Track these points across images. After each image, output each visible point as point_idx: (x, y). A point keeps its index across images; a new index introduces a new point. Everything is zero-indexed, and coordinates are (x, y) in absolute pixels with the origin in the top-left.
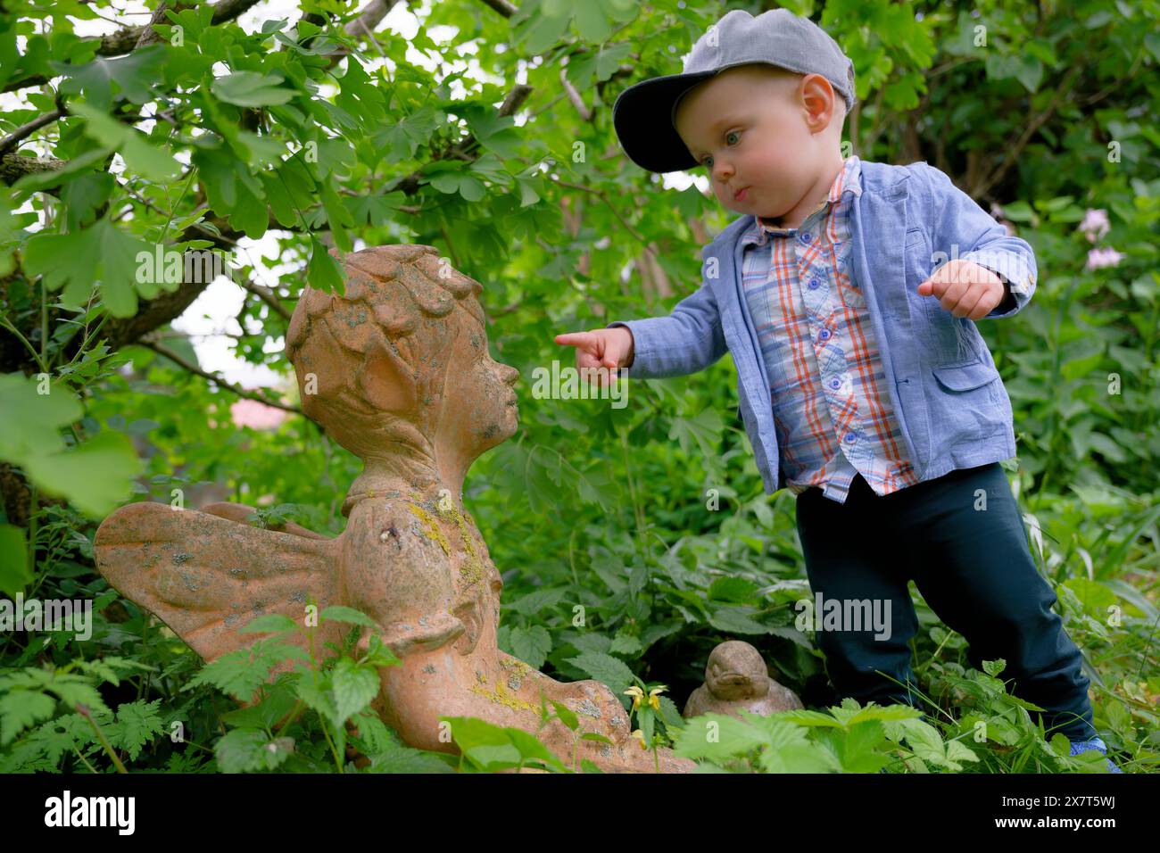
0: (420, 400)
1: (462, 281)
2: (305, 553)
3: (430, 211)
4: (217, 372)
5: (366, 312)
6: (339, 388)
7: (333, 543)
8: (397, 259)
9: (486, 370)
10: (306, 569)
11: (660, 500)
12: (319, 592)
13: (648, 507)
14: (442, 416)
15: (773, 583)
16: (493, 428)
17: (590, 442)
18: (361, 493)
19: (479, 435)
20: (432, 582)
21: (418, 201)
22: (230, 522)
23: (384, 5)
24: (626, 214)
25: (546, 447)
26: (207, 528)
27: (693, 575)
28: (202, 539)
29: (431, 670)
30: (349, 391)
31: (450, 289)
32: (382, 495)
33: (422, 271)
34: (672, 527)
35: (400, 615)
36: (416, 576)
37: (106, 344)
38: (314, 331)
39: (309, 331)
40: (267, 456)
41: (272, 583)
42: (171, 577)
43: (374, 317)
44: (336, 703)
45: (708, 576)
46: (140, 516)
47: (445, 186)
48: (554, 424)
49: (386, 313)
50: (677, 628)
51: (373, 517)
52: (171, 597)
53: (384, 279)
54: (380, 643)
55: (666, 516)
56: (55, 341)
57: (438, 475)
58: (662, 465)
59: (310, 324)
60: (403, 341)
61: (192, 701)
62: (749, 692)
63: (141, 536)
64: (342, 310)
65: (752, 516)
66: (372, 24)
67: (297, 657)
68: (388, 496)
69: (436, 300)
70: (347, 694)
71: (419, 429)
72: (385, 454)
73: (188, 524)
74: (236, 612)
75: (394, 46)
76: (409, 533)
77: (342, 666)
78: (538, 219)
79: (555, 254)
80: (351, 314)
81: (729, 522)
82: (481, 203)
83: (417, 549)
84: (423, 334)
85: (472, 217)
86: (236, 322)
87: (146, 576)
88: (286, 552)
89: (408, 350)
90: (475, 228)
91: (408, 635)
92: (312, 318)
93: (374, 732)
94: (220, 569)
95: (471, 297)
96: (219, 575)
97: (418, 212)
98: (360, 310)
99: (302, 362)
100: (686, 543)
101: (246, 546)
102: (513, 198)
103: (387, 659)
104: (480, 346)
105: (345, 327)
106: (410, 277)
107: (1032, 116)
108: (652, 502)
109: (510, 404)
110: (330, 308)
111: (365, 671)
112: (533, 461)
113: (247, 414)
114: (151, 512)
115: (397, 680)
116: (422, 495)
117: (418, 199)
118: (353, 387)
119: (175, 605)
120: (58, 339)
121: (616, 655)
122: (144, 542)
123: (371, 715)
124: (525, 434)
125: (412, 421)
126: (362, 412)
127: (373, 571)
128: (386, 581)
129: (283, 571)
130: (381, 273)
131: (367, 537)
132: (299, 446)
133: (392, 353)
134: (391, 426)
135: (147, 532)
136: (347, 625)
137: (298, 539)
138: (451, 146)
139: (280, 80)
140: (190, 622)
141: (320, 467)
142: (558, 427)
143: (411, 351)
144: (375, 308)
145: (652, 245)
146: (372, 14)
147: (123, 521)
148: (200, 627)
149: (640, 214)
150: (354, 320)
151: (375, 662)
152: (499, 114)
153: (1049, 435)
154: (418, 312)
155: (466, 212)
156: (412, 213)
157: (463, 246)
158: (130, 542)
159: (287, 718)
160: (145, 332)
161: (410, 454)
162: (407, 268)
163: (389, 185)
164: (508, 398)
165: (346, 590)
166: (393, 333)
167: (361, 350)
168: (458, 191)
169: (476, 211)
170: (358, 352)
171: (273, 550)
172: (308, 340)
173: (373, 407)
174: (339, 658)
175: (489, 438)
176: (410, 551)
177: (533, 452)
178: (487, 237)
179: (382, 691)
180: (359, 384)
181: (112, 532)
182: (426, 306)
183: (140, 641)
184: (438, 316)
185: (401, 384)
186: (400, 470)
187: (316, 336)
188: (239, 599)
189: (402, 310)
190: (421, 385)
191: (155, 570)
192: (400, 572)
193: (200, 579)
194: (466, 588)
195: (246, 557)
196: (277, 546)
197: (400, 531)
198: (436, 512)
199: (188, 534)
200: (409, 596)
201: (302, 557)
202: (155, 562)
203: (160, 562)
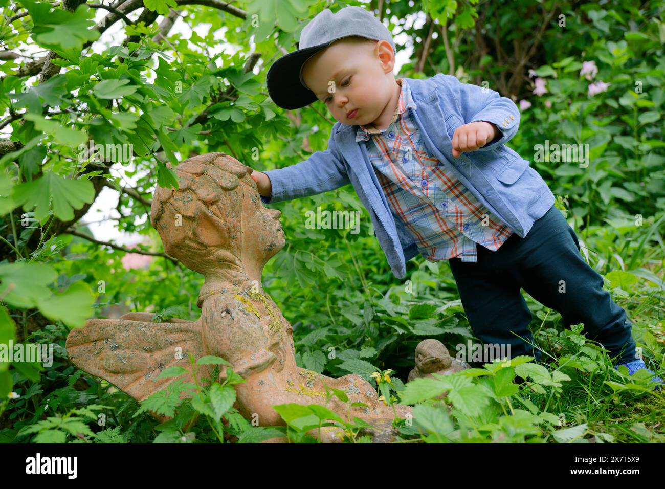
0: (230, 237)
1: (239, 168)
2: (182, 331)
3: (216, 131)
4: (111, 241)
5: (192, 195)
6: (185, 238)
7: (196, 324)
8: (203, 163)
9: (263, 214)
10: (184, 340)
12: (193, 352)
13: (368, 274)
14: (243, 243)
15: (445, 304)
16: (272, 245)
17: (327, 244)
18: (206, 293)
19: (265, 250)
20: (254, 335)
22: (138, 322)
23: (170, 22)
25: (303, 251)
26: (126, 328)
27: (399, 307)
28: (124, 334)
29: (262, 383)
30: (190, 239)
31: (235, 174)
32: (218, 293)
33: (218, 166)
34: (383, 283)
35: (240, 355)
36: (245, 333)
38: (166, 210)
39: (162, 210)
40: (146, 284)
41: (166, 352)
42: (111, 358)
43: (197, 197)
44: (214, 409)
45: (407, 306)
47: (222, 116)
48: (305, 237)
49: (203, 193)
50: (395, 338)
51: (216, 305)
52: (113, 369)
53: (199, 175)
54: (232, 372)
55: (379, 278)
56: (22, 239)
57: (247, 276)
58: (372, 249)
59: (162, 206)
60: (214, 207)
61: (135, 424)
63: (91, 338)
64: (179, 195)
65: (427, 268)
66: (165, 34)
68: (222, 292)
69: (228, 181)
70: (219, 402)
71: (232, 252)
72: (216, 270)
73: (115, 328)
74: (150, 371)
75: (181, 44)
76: (237, 310)
77: (214, 388)
78: (277, 126)
79: (289, 142)
80: (184, 197)
82: (244, 123)
83: (242, 318)
84: (225, 201)
85: (240, 130)
86: (116, 211)
87: (98, 360)
88: (172, 333)
89: (218, 211)
90: (243, 137)
91: (246, 366)
92: (163, 203)
93: (239, 422)
94: (137, 349)
95: (246, 176)
96: (137, 352)
97: (210, 133)
98: (188, 194)
99: (162, 228)
100: (392, 291)
101: (149, 334)
102: (260, 117)
103: (237, 380)
104: (257, 202)
105: (182, 204)
106: (212, 172)
108: (370, 271)
109: (279, 230)
110: (172, 196)
111: (227, 388)
112: (297, 260)
113: (131, 262)
114: (94, 324)
115: (244, 391)
116: (240, 289)
117: (209, 126)
118: (192, 236)
119: (116, 373)
120: (24, 238)
121: (364, 359)
122: (93, 341)
123: (234, 412)
124: (290, 245)
125: (228, 249)
126: (199, 249)
127: (221, 335)
128: (229, 338)
130: (196, 172)
131: (214, 317)
132: (163, 275)
133: (210, 214)
134: (216, 254)
135: (94, 335)
136: (212, 366)
137: (177, 325)
138: (221, 93)
139: (128, 81)
140: (126, 381)
142: (308, 238)
143: (220, 211)
144: (196, 191)
146: (164, 28)
148: (131, 383)
150: (186, 200)
151: (231, 383)
152: (245, 71)
154: (220, 190)
155: (237, 129)
156: (207, 134)
157: (237, 148)
158: (86, 342)
159: (189, 424)
160: (69, 226)
161: (230, 267)
162: (210, 166)
163: (191, 121)
164: (277, 227)
165: (208, 348)
166: (209, 203)
167: (193, 216)
168: (230, 118)
169: (241, 126)
170: (192, 217)
171: (164, 333)
172: (163, 215)
173: (205, 246)
175: (270, 251)
176: (239, 320)
177: (297, 255)
178: (250, 140)
180: (194, 234)
181: (75, 339)
182: (224, 185)
183: (98, 398)
184: (231, 189)
185: (218, 230)
186: (225, 277)
187: (167, 212)
188: (150, 363)
189: (211, 190)
190: (229, 229)
191: (102, 356)
192: (236, 332)
193: (127, 356)
194: (273, 335)
195: (150, 340)
196: (166, 330)
197: (232, 310)
198: (249, 296)
199: (116, 333)
200: (243, 344)
201: (181, 334)
202: (101, 351)
203: (104, 351)
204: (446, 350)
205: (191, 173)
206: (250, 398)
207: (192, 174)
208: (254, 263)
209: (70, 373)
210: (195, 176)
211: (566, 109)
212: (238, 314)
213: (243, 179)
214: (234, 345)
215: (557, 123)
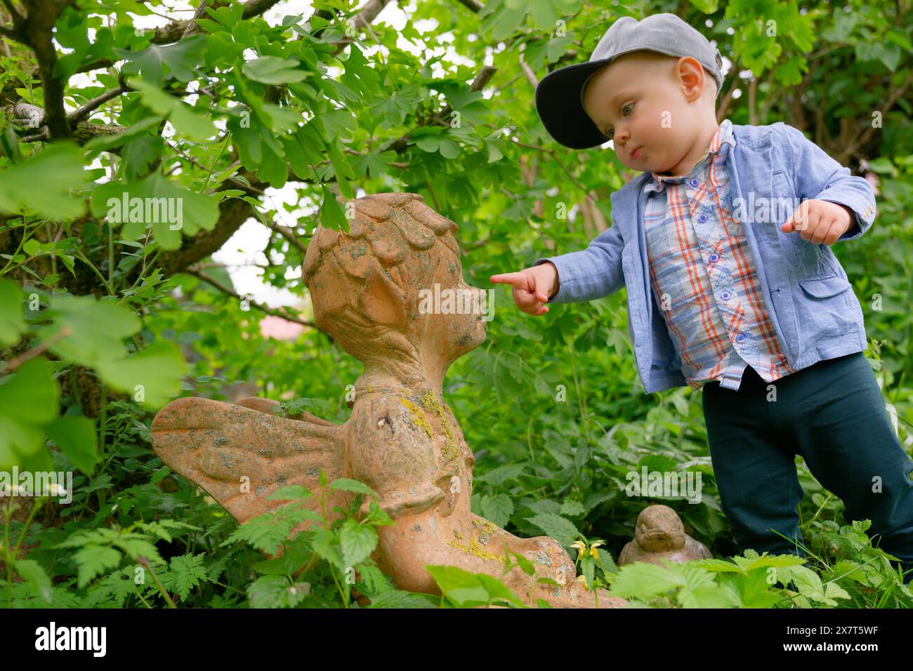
0: (408, 316)
1: (439, 221)
2: (318, 436)
3: (416, 166)
4: (249, 294)
5: (366, 246)
6: (345, 306)
7: (340, 429)
8: (390, 205)
10: (319, 450)
11: (600, 394)
12: (329, 468)
13: (590, 400)
14: (426, 328)
15: (689, 460)
16: (466, 337)
17: (544, 348)
18: (362, 389)
19: (456, 343)
20: (419, 459)
21: (407, 158)
22: (259, 413)
23: (380, 4)
24: (572, 168)
25: (510, 353)
26: (241, 418)
27: (626, 453)
28: (236, 426)
29: (418, 529)
30: (352, 309)
31: (432, 228)
32: (379, 391)
33: (410, 213)
34: (609, 416)
35: (393, 485)
36: (406, 455)
37: (160, 273)
38: (325, 261)
39: (320, 261)
40: (288, 361)
41: (291, 461)
42: (212, 456)
43: (372, 250)
44: (343, 555)
45: (637, 454)
46: (187, 408)
47: (428, 146)
48: (515, 334)
49: (382, 247)
50: (613, 495)
51: (372, 408)
52: (212, 472)
53: (380, 220)
54: (378, 507)
55: (604, 407)
56: (120, 270)
57: (424, 375)
58: (601, 367)
59: (321, 255)
60: (395, 269)
61: (230, 554)
62: (670, 545)
63: (189, 424)
64: (347, 244)
65: (672, 406)
67: (312, 519)
68: (384, 392)
69: (421, 236)
70: (352, 547)
71: (408, 338)
72: (382, 359)
73: (226, 415)
74: (264, 484)
75: (387, 36)
76: (400, 421)
77: (348, 526)
78: (502, 172)
79: (515, 200)
80: (354, 248)
81: (654, 412)
82: (456, 160)
83: (406, 434)
84: (411, 264)
85: (449, 171)
86: (264, 255)
87: (193, 456)
88: (304, 436)
89: (399, 276)
90: (453, 180)
91: (400, 501)
92: (323, 251)
93: (375, 578)
94: (250, 450)
95: (449, 234)
96: (250, 454)
97: (406, 167)
98: (362, 245)
99: (316, 287)
100: (620, 428)
101: (271, 431)
102: (482, 156)
103: (384, 520)
104: (456, 273)
105: (349, 258)
106: (400, 219)
107: (892, 89)
108: (592, 396)
109: (480, 319)
110: (337, 243)
111: (366, 530)
112: (499, 363)
113: (272, 328)
115: (391, 537)
116: (410, 391)
117: (407, 157)
118: (356, 305)
119: (215, 478)
120: (122, 268)
121: (564, 516)
122: (190, 429)
123: (370, 564)
124: (492, 342)
125: (403, 332)
126: (363, 325)
128: (382, 459)
129: (300, 451)
130: (378, 215)
131: (367, 424)
132: (314, 353)
133: (387, 279)
134: (386, 336)
135: (193, 420)
136: (352, 493)
137: (313, 426)
138: (433, 115)
139: (297, 63)
140: (228, 492)
141: (330, 369)
142: (519, 336)
143: (402, 277)
144: (373, 243)
145: (592, 193)
146: (369, 11)
147: (174, 412)
148: (235, 496)
149: (583, 168)
150: (356, 252)
151: (373, 523)
152: (471, 89)
153: (906, 342)
154: (407, 246)
155: (445, 169)
156: (402, 168)
157: (443, 195)
158: (180, 428)
159: (305, 567)
160: (191, 263)
161: (401, 358)
162: (398, 211)
163: (384, 146)
165: (351, 466)
166: (387, 263)
167: (362, 277)
168: (438, 150)
169: (452, 166)
170: (359, 278)
171: (293, 434)
172: (320, 268)
173: (371, 322)
174: (346, 519)
175: (463, 345)
176: (401, 435)
177: (499, 357)
178: (461, 186)
179: (380, 546)
180: (360, 302)
181: (166, 421)
182: (413, 241)
183: (188, 508)
184: (423, 249)
185: (394, 304)
186: (394, 372)
187: (326, 265)
188: (266, 473)
189: (394, 244)
190: (409, 304)
191: (200, 451)
192: (394, 452)
193: (235, 457)
194: (446, 464)
195: (272, 440)
196: (296, 431)
197: (394, 419)
198: (422, 404)
199: (225, 422)
200: (400, 470)
201: (316, 441)
202: (199, 445)
203: (203, 445)
204: (680, 524)
205: (369, 216)
206: (397, 547)
207: (372, 217)
208: (437, 358)
209: (156, 465)
210: (374, 221)
211: (898, 223)
212: (401, 426)
213: (442, 238)
214: (388, 469)
215: (882, 240)
